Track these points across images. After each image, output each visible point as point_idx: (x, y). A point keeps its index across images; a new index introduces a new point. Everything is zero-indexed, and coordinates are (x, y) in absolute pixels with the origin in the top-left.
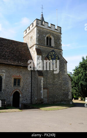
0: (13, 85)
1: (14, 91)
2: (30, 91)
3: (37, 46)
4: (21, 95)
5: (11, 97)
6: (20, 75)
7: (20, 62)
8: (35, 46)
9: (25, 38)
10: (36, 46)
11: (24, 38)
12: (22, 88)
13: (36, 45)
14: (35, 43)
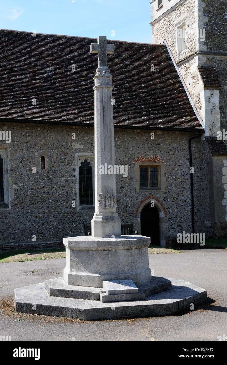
0: (138, 186)
1: (142, 202)
2: (189, 201)
3: (204, 59)
4: (162, 215)
5: (135, 219)
6: (156, 156)
7: (155, 114)
8: (197, 58)
9: (156, 26)
10: (199, 59)
11: (152, 24)
12: (166, 193)
13: (201, 56)
14: (197, 49)
